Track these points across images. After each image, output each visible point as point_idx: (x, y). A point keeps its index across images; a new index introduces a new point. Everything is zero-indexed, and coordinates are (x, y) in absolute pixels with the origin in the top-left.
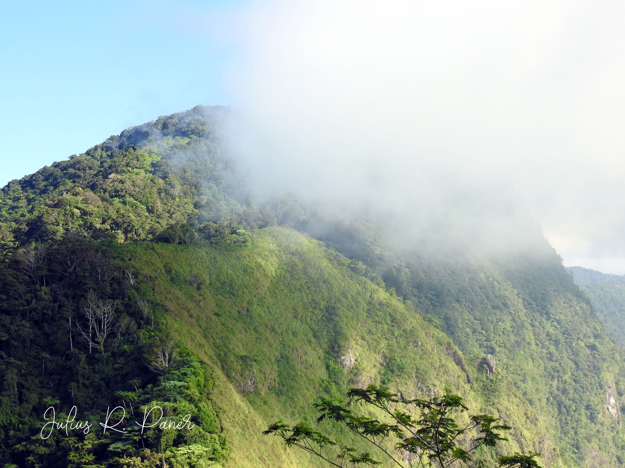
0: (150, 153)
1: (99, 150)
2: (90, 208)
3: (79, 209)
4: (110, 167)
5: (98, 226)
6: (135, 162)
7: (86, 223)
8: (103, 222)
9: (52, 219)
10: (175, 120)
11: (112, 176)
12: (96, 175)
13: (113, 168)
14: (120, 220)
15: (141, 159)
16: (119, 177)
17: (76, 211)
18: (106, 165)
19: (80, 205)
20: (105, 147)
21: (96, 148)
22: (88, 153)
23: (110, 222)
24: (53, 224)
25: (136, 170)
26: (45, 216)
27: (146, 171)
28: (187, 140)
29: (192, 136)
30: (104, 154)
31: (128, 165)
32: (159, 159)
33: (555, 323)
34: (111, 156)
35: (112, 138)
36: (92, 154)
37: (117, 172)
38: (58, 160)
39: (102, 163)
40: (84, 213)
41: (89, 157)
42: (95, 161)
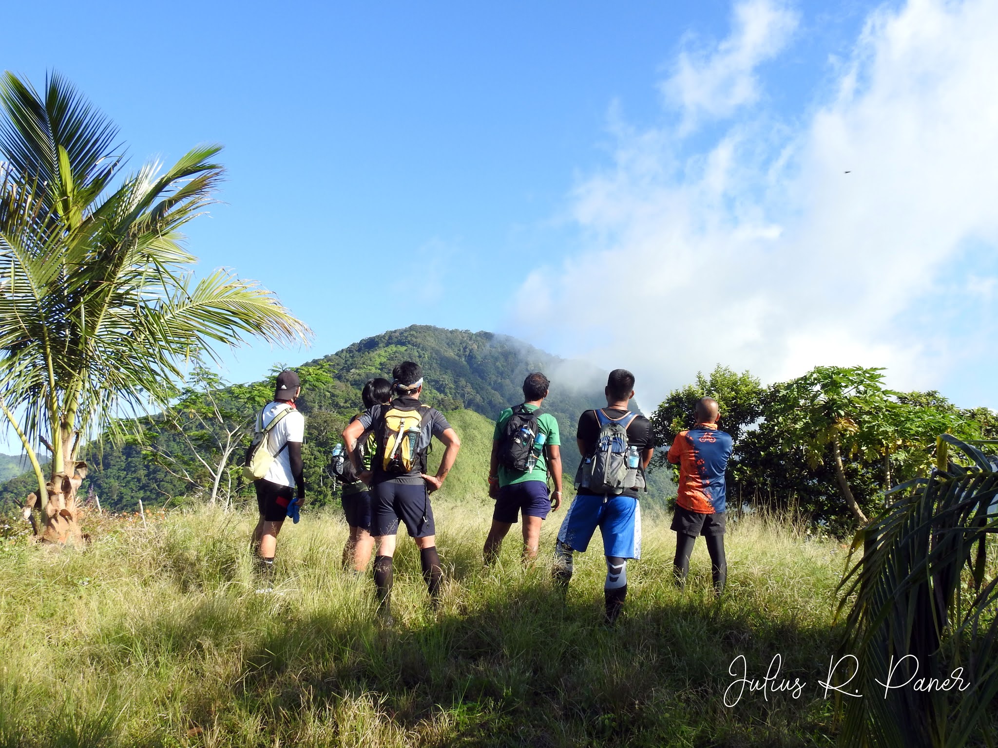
0: (379, 355)
1: (344, 352)
2: (337, 392)
3: (329, 392)
4: (352, 364)
5: (342, 404)
6: (369, 361)
7: (334, 402)
8: (346, 402)
9: (311, 398)
10: (397, 334)
11: (353, 370)
12: (342, 369)
13: (353, 365)
14: (357, 401)
15: (373, 360)
16: (357, 371)
17: (327, 393)
18: (348, 363)
19: (330, 390)
20: (349, 350)
21: (342, 351)
22: (337, 354)
23: (350, 402)
24: (311, 402)
25: (369, 367)
26: (306, 396)
27: (376, 368)
28: (405, 348)
29: (409, 345)
30: (348, 355)
31: (364, 363)
32: (385, 360)
33: (652, 483)
34: (352, 357)
35: (353, 345)
36: (339, 354)
37: (356, 368)
38: (316, 358)
39: (346, 361)
40: (333, 395)
41: (337, 357)
42: (341, 360)
